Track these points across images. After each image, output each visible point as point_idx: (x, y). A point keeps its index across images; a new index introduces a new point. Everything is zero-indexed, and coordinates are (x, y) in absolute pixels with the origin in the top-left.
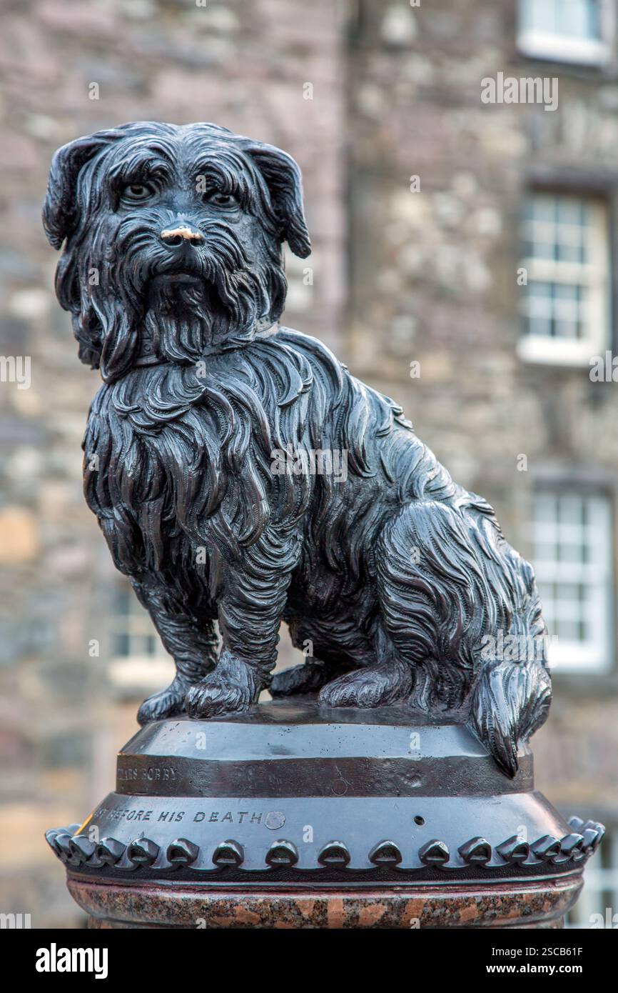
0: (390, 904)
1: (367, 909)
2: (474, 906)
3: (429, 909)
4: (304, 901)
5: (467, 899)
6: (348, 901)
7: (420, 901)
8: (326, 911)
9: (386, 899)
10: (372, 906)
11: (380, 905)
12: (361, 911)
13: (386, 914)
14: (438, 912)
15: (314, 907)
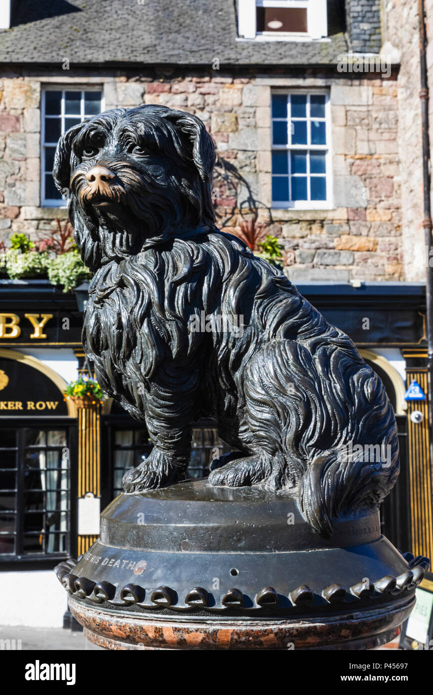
0: (205, 632)
1: (190, 635)
2: (272, 635)
3: (236, 637)
4: (148, 627)
5: (265, 631)
6: (176, 628)
7: (227, 631)
8: (162, 634)
9: (202, 629)
10: (193, 633)
11: (198, 633)
12: (186, 636)
13: (204, 639)
14: (243, 639)
15: (155, 632)
